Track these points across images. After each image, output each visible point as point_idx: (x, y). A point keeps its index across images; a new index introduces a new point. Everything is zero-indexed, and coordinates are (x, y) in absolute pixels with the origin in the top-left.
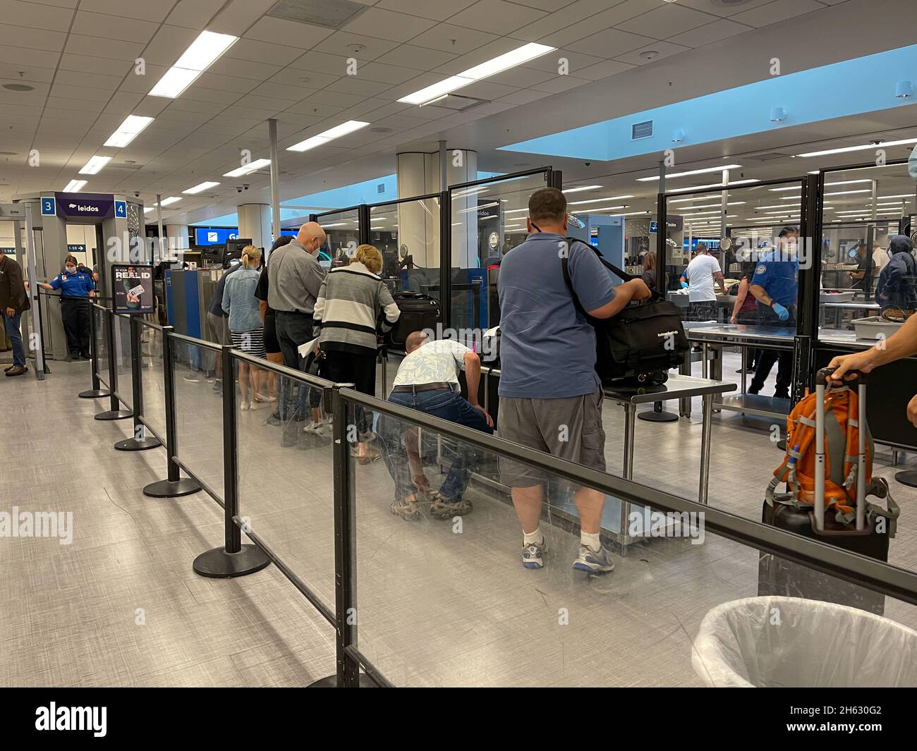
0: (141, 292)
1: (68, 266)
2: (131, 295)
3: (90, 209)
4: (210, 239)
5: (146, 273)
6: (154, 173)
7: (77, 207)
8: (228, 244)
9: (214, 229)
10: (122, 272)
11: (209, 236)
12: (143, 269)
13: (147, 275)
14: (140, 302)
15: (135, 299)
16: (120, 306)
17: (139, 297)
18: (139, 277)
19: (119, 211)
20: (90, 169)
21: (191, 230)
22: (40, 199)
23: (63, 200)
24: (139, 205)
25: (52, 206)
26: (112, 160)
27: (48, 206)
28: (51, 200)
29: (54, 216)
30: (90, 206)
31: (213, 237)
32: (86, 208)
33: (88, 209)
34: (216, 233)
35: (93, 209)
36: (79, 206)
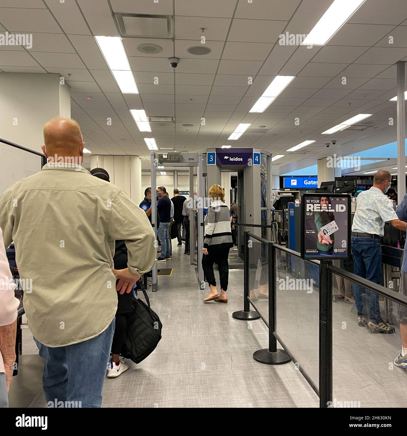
0: (334, 230)
2: (323, 234)
3: (237, 159)
4: (292, 184)
5: (341, 206)
6: (275, 135)
7: (229, 158)
8: (337, 182)
9: (295, 177)
10: (313, 204)
11: (292, 182)
12: (338, 199)
13: (342, 208)
14: (333, 243)
15: (326, 240)
16: (310, 249)
17: (332, 236)
18: (333, 211)
19: (256, 160)
20: (235, 136)
21: (281, 179)
22: (206, 153)
23: (221, 154)
24: (268, 156)
25: (214, 158)
26: (251, 126)
27: (211, 158)
28: (213, 154)
29: (215, 165)
30: (237, 157)
31: (294, 183)
32: (235, 158)
33: (236, 159)
34: (296, 180)
35: (239, 159)
36: (230, 158)
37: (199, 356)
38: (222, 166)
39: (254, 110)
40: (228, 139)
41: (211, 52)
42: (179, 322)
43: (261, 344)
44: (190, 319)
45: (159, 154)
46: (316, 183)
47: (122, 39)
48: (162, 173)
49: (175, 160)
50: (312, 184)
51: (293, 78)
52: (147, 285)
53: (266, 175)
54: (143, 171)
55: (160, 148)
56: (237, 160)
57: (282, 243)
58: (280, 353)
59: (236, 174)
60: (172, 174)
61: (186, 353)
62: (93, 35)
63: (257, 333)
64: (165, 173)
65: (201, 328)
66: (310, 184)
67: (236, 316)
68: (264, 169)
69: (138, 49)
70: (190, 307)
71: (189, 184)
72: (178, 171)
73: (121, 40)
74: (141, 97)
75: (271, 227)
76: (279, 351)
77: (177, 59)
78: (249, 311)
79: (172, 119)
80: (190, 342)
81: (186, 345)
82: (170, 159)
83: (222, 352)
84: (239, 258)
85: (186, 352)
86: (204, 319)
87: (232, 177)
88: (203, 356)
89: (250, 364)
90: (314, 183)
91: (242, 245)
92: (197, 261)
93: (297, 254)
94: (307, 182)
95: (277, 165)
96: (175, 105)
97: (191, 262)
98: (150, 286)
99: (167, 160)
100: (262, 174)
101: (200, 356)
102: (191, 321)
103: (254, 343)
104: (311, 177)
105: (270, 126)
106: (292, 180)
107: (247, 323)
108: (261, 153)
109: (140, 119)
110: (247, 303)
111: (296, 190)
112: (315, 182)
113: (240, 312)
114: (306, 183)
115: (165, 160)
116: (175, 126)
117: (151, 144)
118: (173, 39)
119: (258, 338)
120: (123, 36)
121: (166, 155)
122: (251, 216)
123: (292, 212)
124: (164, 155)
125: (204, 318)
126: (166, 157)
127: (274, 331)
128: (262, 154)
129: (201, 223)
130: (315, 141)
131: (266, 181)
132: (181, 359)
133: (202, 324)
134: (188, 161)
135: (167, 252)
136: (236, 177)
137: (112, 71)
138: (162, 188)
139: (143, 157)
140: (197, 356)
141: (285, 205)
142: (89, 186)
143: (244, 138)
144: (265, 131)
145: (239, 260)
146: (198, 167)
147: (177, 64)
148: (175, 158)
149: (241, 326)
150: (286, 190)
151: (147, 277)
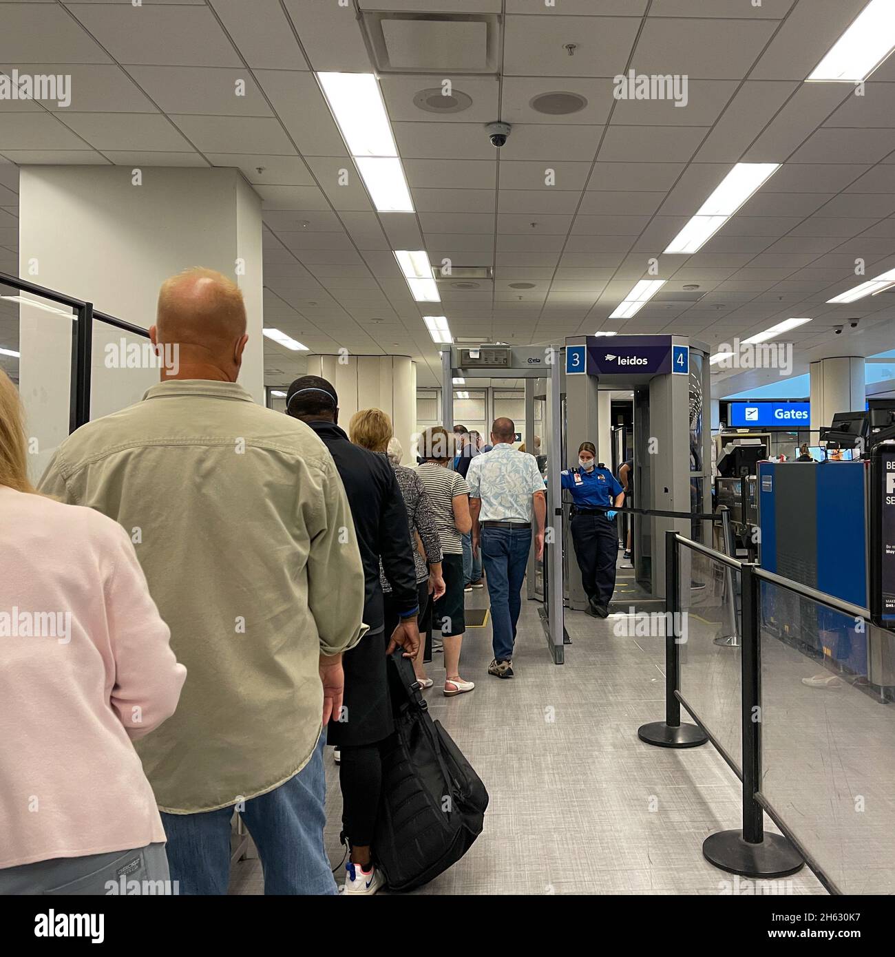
1: (582, 457)
3: (635, 361)
4: (748, 417)
6: (718, 306)
7: (617, 358)
8: (872, 410)
9: (754, 402)
11: (747, 413)
19: (678, 362)
20: (626, 310)
21: (723, 406)
22: (565, 348)
23: (597, 350)
24: (705, 353)
25: (582, 360)
26: (664, 287)
27: (576, 359)
28: (580, 350)
29: (584, 375)
30: (635, 357)
31: (752, 415)
32: (630, 359)
33: (633, 362)
34: (757, 409)
35: (639, 362)
36: (619, 358)
37: (565, 846)
38: (601, 376)
39: (674, 248)
40: (611, 317)
41: (587, 107)
42: (511, 748)
43: (719, 817)
44: (537, 741)
45: (462, 350)
46: (803, 416)
47: (378, 79)
48: (460, 394)
49: (497, 363)
50: (793, 417)
51: (775, 168)
52: (433, 650)
53: (701, 398)
54: (419, 389)
55: (458, 338)
56: (635, 363)
57: (739, 552)
58: (770, 845)
59: (630, 395)
60: (482, 396)
61: (534, 837)
62: (312, 70)
63: (703, 784)
64: (466, 394)
65: (564, 766)
66: (789, 417)
67: (647, 735)
68: (697, 385)
69: (415, 102)
70: (535, 710)
71: (525, 419)
72: (495, 390)
73: (376, 80)
74: (418, 220)
75: (712, 517)
76: (770, 839)
77: (507, 126)
78: (679, 725)
79: (488, 272)
80: (542, 804)
81: (533, 814)
82: (486, 359)
83: (622, 834)
84: (638, 587)
85: (533, 834)
86: (571, 741)
87: (613, 403)
88: (575, 845)
89: (697, 873)
90: (797, 415)
91: (643, 557)
92: (543, 592)
93: (793, 584)
94: (782, 414)
95: (716, 376)
96: (495, 237)
97: (528, 595)
98: (438, 651)
99: (478, 362)
100: (691, 396)
101: (568, 845)
102: (541, 746)
103: (700, 813)
104: (791, 402)
105: (709, 285)
106: (747, 409)
107: (675, 756)
108: (690, 347)
109: (416, 272)
110: (673, 704)
111: (762, 432)
112: (801, 414)
113: (657, 725)
114: (780, 416)
115: (475, 364)
116: (494, 287)
117: (439, 329)
118: (499, 76)
119: (707, 798)
120: (381, 70)
121: (476, 351)
122: (666, 490)
123: (767, 483)
124: (472, 351)
125: (569, 739)
126: (478, 357)
127: (757, 790)
128: (692, 349)
129: (556, 509)
130: (808, 320)
131: (701, 411)
132: (522, 852)
133: (566, 756)
134: (527, 365)
135: (473, 568)
136: (631, 402)
137: (356, 159)
138: (459, 427)
139: (420, 360)
140: (560, 846)
141: (746, 466)
142: (277, 434)
143: (646, 313)
144: (696, 298)
145: (640, 592)
146: (549, 381)
147: (505, 138)
148: (496, 359)
149: (662, 763)
150: (739, 430)
151: (433, 630)
